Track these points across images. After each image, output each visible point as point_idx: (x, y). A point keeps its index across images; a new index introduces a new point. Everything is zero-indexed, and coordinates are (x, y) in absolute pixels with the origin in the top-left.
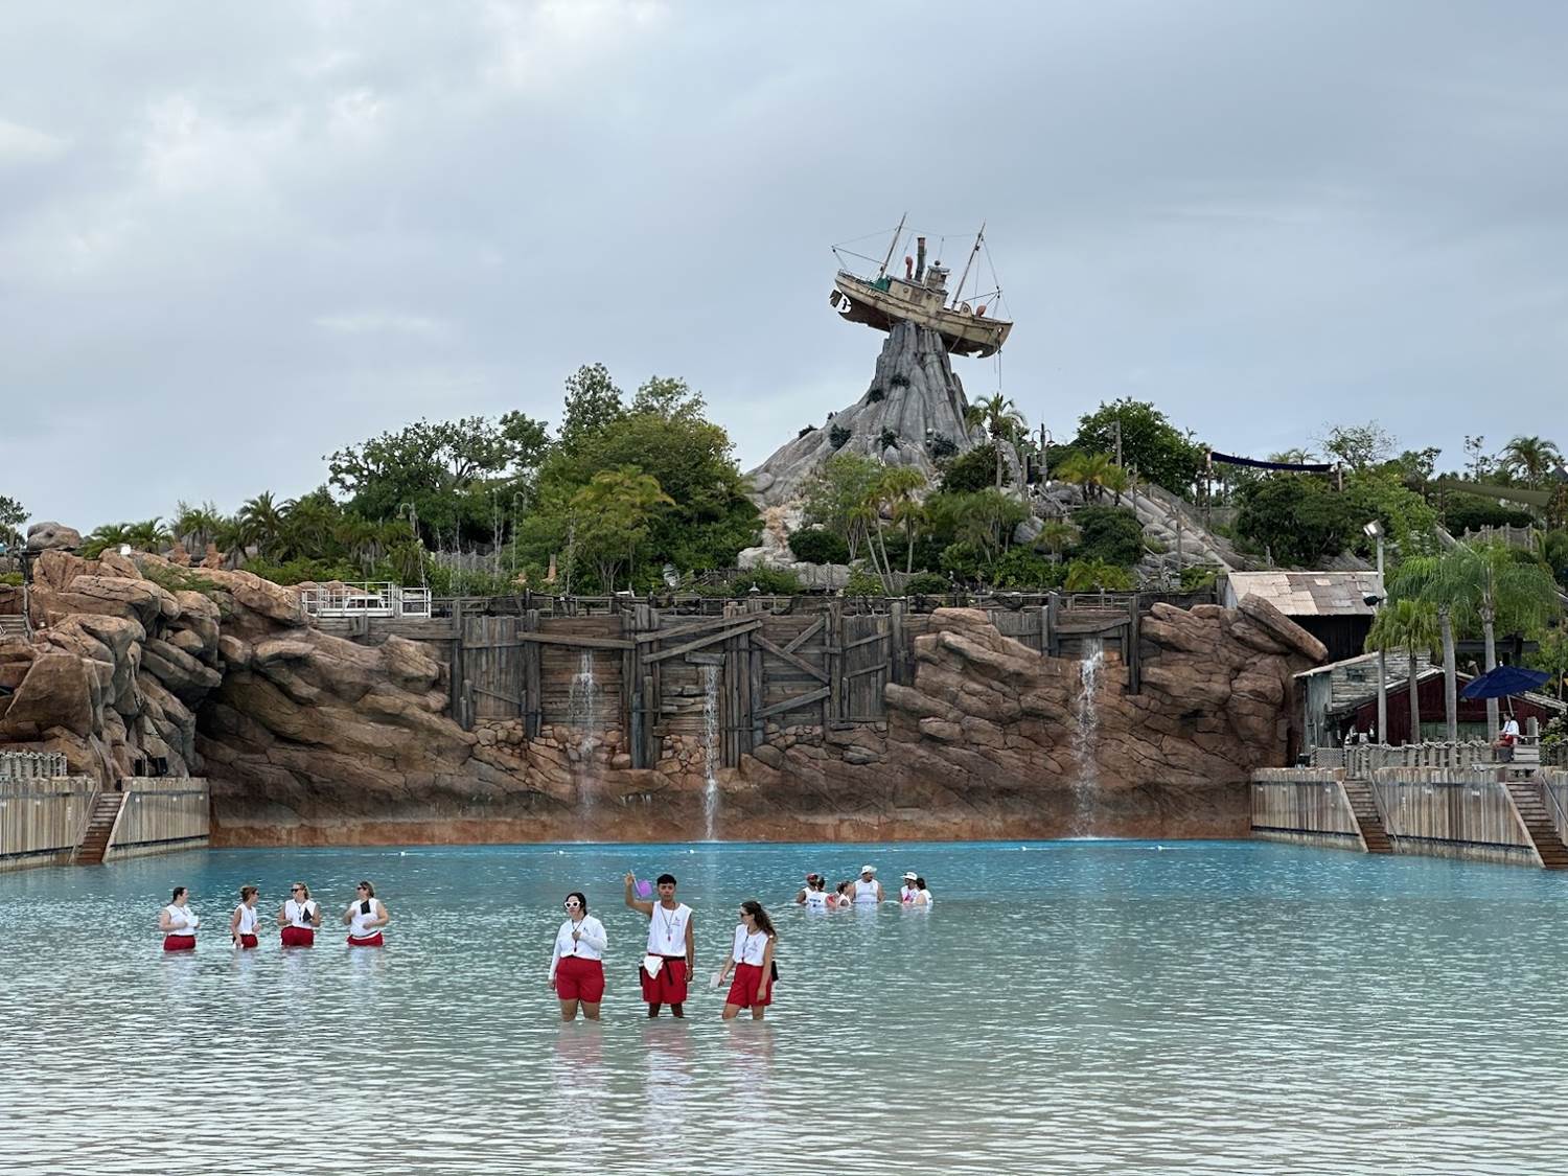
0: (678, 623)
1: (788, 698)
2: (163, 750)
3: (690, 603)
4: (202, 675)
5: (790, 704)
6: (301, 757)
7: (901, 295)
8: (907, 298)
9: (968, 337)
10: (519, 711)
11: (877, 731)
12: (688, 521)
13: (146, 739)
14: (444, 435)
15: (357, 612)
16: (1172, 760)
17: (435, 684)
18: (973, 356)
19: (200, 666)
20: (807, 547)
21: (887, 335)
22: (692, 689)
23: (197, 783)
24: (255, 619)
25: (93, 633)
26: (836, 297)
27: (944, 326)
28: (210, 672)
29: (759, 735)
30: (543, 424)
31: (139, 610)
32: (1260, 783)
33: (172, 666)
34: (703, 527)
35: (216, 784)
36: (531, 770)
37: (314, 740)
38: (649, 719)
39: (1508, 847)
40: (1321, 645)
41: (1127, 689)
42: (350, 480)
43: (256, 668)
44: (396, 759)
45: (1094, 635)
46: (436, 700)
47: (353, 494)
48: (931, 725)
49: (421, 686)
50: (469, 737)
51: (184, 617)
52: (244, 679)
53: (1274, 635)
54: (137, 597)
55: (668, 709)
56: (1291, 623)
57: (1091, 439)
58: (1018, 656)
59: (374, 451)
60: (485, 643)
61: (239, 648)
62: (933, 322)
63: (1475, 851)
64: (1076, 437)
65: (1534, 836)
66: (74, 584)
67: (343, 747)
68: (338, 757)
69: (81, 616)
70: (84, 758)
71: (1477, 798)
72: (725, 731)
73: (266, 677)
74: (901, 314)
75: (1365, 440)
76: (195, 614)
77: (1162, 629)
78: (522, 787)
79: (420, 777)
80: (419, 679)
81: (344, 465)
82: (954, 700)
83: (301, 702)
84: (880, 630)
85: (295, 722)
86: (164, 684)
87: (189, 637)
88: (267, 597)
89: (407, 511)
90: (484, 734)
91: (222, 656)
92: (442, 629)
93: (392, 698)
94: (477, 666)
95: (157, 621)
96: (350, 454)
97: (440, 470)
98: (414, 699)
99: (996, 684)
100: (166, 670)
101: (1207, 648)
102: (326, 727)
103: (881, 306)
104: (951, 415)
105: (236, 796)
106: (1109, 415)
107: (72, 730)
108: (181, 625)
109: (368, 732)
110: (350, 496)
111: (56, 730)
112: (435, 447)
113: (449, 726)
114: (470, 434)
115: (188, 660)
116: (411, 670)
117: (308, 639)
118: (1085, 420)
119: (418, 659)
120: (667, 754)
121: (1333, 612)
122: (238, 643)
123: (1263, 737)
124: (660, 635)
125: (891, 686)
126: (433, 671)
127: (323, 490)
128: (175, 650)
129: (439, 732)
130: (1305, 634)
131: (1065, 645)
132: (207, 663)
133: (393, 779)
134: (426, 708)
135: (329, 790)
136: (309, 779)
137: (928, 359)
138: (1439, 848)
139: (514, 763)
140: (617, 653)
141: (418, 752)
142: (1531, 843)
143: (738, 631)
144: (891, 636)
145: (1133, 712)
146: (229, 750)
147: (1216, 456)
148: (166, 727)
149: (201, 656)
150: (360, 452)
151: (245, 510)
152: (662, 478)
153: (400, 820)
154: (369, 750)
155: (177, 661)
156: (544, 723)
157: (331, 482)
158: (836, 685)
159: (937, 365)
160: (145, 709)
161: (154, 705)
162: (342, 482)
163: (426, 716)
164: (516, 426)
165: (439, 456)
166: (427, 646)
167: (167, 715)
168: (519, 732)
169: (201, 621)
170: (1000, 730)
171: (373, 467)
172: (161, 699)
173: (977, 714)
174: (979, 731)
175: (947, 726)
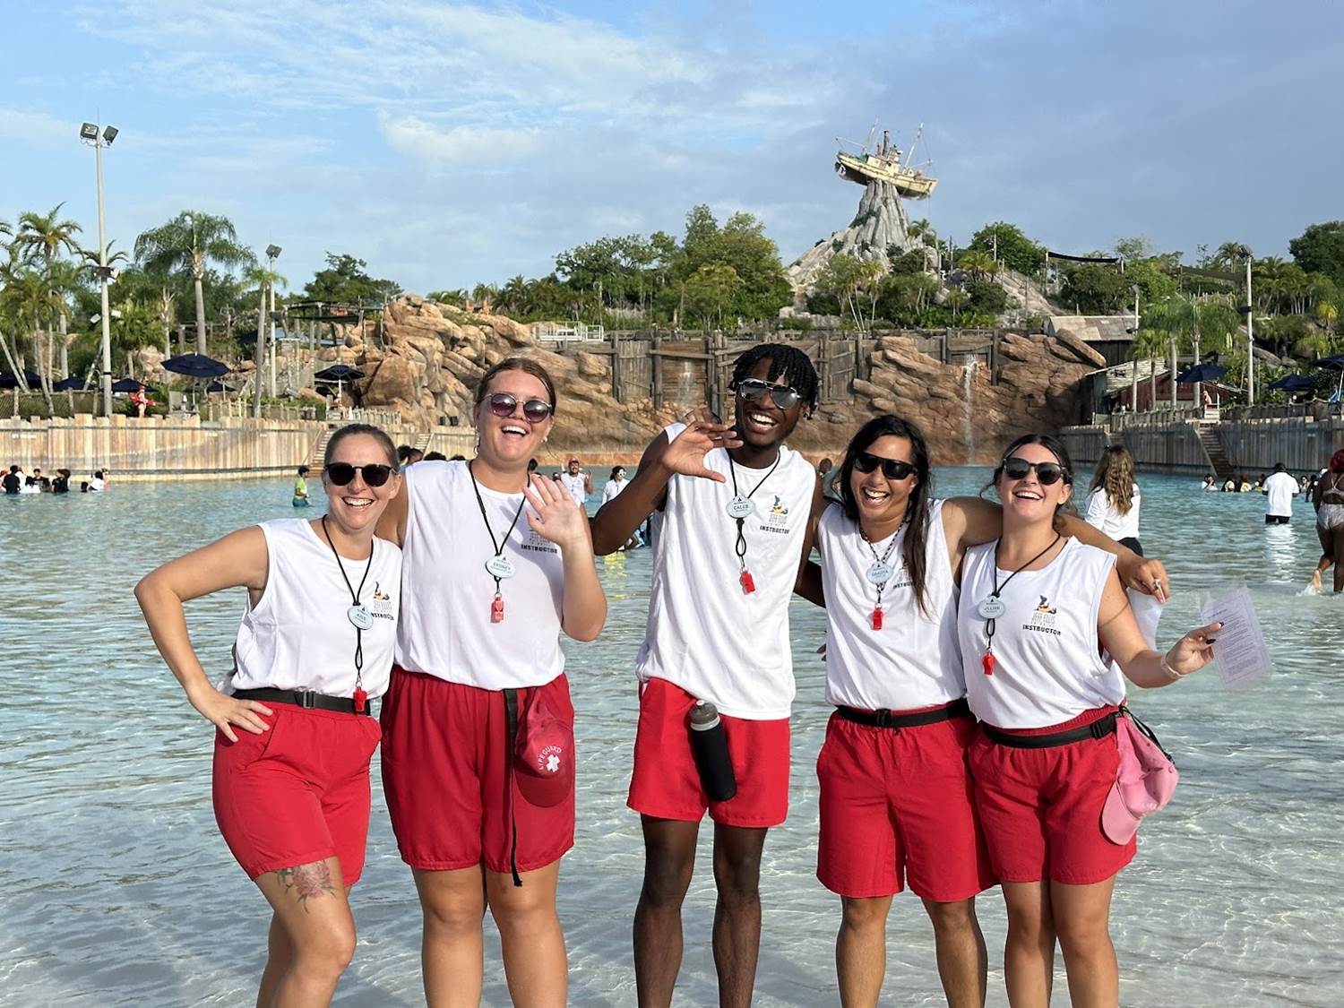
0: (738, 345)
2: (455, 412)
3: (746, 334)
7: (874, 165)
8: (878, 166)
9: (911, 188)
10: (652, 394)
11: (848, 405)
12: (751, 291)
13: (446, 406)
14: (618, 244)
15: (562, 338)
16: (1014, 422)
17: (604, 378)
18: (914, 199)
19: (475, 367)
20: (814, 305)
21: (866, 187)
24: (506, 342)
25: (415, 347)
26: (838, 166)
27: (899, 182)
30: (674, 238)
31: (443, 335)
32: (1064, 435)
33: (459, 366)
34: (761, 295)
36: (658, 426)
38: (722, 398)
39: (1197, 467)
40: (1102, 357)
41: (991, 382)
42: (567, 269)
44: (583, 419)
45: (971, 352)
46: (605, 387)
47: (569, 277)
48: (879, 402)
49: (596, 379)
50: (623, 408)
51: (466, 339)
53: (1072, 349)
54: (440, 328)
56: (1086, 345)
57: (981, 243)
58: (930, 364)
59: (579, 253)
60: (632, 355)
62: (892, 180)
63: (1179, 470)
64: (971, 244)
65: (1213, 460)
66: (406, 321)
69: (408, 338)
70: (412, 415)
71: (1182, 440)
74: (873, 175)
75: (1138, 245)
76: (472, 338)
77: (1012, 349)
79: (595, 428)
80: (594, 375)
81: (564, 261)
82: (892, 389)
84: (851, 349)
86: (456, 376)
87: (469, 351)
88: (512, 330)
89: (598, 286)
90: (632, 406)
92: (608, 347)
93: (582, 386)
94: (627, 368)
95: (452, 342)
96: (566, 255)
97: (617, 262)
98: (592, 386)
99: (915, 379)
100: (457, 368)
101: (1037, 360)
103: (862, 170)
104: (901, 233)
106: (989, 231)
107: (404, 400)
108: (465, 344)
109: (567, 404)
110: (567, 278)
111: (396, 400)
112: (613, 251)
113: (611, 401)
114: (632, 243)
115: (469, 363)
116: (591, 371)
117: (535, 353)
118: (976, 235)
119: (595, 364)
121: (1110, 339)
122: (496, 354)
123: (1067, 409)
124: (728, 352)
125: (856, 380)
126: (603, 372)
127: (553, 275)
128: (461, 358)
129: (607, 405)
130: (1093, 351)
131: (957, 357)
132: (479, 366)
133: (582, 430)
134: (599, 391)
137: (888, 201)
138: (1161, 468)
139: (647, 422)
140: (706, 361)
141: (595, 415)
142: (1211, 464)
144: (857, 353)
145: (993, 395)
147: (1051, 255)
148: (458, 400)
149: (475, 361)
150: (572, 254)
151: (509, 285)
152: (738, 267)
153: (586, 452)
155: (463, 364)
156: (665, 400)
157: (557, 270)
158: (826, 379)
159: (894, 204)
160: (445, 389)
161: (450, 387)
162: (563, 270)
163: (599, 396)
164: (659, 239)
165: (616, 256)
166: (600, 357)
167: (458, 393)
168: (651, 405)
169: (475, 342)
170: (917, 405)
171: (580, 262)
172: (453, 384)
173: (906, 396)
174: (905, 405)
175: (886, 402)
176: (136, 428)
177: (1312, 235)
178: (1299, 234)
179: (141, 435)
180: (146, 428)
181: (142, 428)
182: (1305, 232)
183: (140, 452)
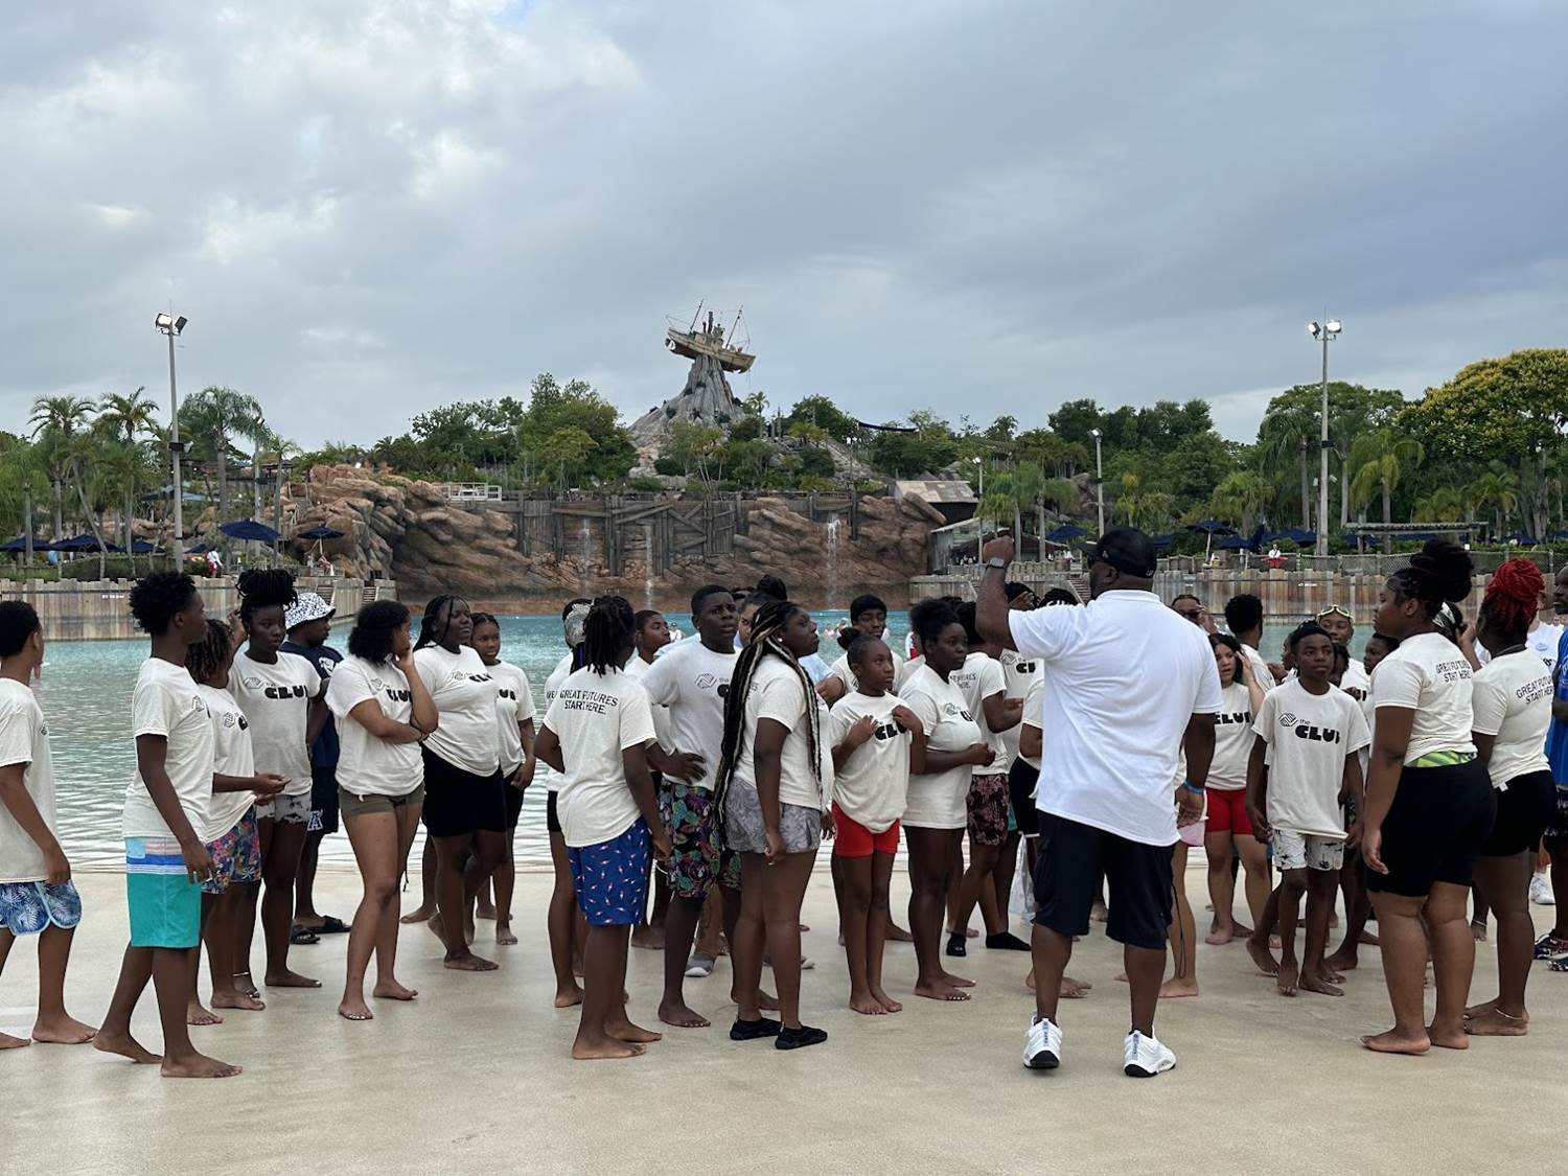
0: (631, 505)
1: (686, 541)
2: (379, 566)
3: (630, 495)
4: (396, 529)
5: (687, 544)
6: (442, 570)
7: (701, 341)
8: (704, 342)
9: (734, 362)
10: (552, 548)
11: (730, 557)
12: (601, 453)
13: (371, 561)
14: (475, 408)
15: (468, 498)
16: (873, 573)
17: (511, 535)
18: (736, 372)
19: (395, 524)
20: (663, 467)
21: (693, 361)
22: (639, 537)
23: (392, 583)
24: (420, 502)
25: (353, 507)
26: (668, 341)
27: (722, 358)
28: (399, 527)
29: (672, 560)
30: (521, 403)
31: (368, 495)
32: (916, 583)
33: (382, 524)
34: (610, 457)
35: (400, 584)
36: (560, 578)
37: (449, 562)
38: (618, 552)
40: (943, 516)
41: (850, 537)
42: (423, 430)
43: (420, 525)
44: (491, 572)
45: (834, 511)
46: (511, 542)
47: (425, 438)
48: (757, 555)
49: (505, 535)
50: (528, 561)
51: (389, 500)
52: (414, 531)
53: (921, 511)
54: (368, 489)
55: (627, 547)
56: (930, 507)
57: (799, 414)
58: (798, 521)
59: (436, 416)
60: (535, 514)
61: (412, 516)
62: (717, 355)
64: (791, 414)
66: (334, 482)
67: (465, 566)
68: (461, 570)
69: (348, 499)
70: (352, 570)
72: (655, 557)
73: (426, 531)
74: (701, 351)
75: (927, 417)
76: (394, 498)
77: (868, 509)
78: (556, 586)
79: (503, 580)
80: (502, 532)
81: (420, 423)
82: (767, 543)
83: (443, 543)
84: (731, 508)
85: (439, 553)
86: (378, 533)
87: (389, 509)
88: (424, 490)
89: (459, 447)
90: (535, 559)
91: (404, 519)
92: (511, 506)
93: (489, 541)
94: (531, 526)
95: (379, 501)
96: (423, 417)
97: (470, 426)
98: (500, 541)
99: (787, 535)
100: (379, 525)
101: (890, 518)
102: (456, 556)
103: (691, 346)
104: (727, 402)
105: (410, 590)
106: (807, 403)
107: (347, 556)
108: (386, 503)
109: (477, 558)
110: (423, 439)
111: (339, 556)
112: (468, 414)
113: (517, 555)
114: (487, 408)
115: (390, 521)
116: (499, 527)
117: (446, 511)
118: (795, 406)
119: (502, 522)
120: (627, 569)
121: (949, 501)
122: (412, 513)
123: (917, 561)
124: (623, 510)
125: (736, 536)
126: (510, 528)
127: (407, 435)
128: (384, 517)
129: (514, 559)
130: (934, 510)
131: (821, 516)
132: (398, 524)
133: (490, 582)
134: (507, 546)
135: (459, 587)
136: (448, 582)
137: (715, 374)
139: (551, 574)
140: (603, 519)
141: (502, 568)
143: (661, 509)
144: (736, 511)
145: (854, 549)
146: (406, 567)
147: (861, 424)
148: (381, 555)
149: (394, 519)
150: (429, 417)
152: (589, 431)
153: (494, 602)
154: (478, 567)
155: (385, 522)
156: (566, 554)
157: (414, 431)
158: (710, 536)
159: (719, 377)
160: (372, 546)
161: (375, 544)
162: (420, 431)
163: (507, 550)
164: (507, 404)
165: (474, 418)
166: (506, 515)
167: (381, 548)
168: (553, 558)
169: (396, 502)
170: (789, 557)
171: (435, 424)
172: (379, 542)
173: (778, 550)
174: (779, 558)
175: (764, 555)
176: (210, 588)
177: (1066, 410)
178: (1056, 410)
179: (214, 594)
180: (219, 588)
181: (215, 588)
182: (1060, 408)
183: (213, 609)
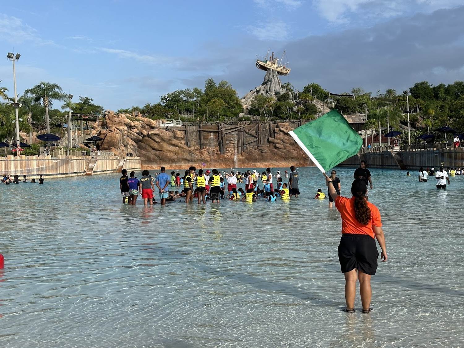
0: (229, 127)
1: (250, 140)
2: (131, 151)
3: (231, 123)
4: (138, 137)
5: (250, 142)
6: (157, 152)
7: (269, 64)
8: (270, 64)
9: (282, 72)
10: (200, 144)
11: (268, 146)
12: (229, 108)
14: (182, 92)
15: (168, 125)
17: (183, 139)
18: (283, 75)
20: (251, 112)
21: (266, 72)
22: (232, 139)
23: (138, 158)
24: (148, 127)
25: (118, 129)
26: (257, 64)
27: (277, 70)
28: (140, 137)
29: (245, 148)
30: (201, 90)
31: (127, 125)
34: (232, 109)
35: (142, 158)
36: (202, 155)
37: (160, 150)
38: (224, 145)
39: (393, 166)
42: (165, 101)
43: (148, 135)
44: (176, 153)
46: (183, 142)
47: (165, 104)
48: (278, 145)
49: (180, 139)
50: (190, 149)
51: (135, 126)
52: (146, 138)
54: (126, 122)
55: (227, 143)
57: (307, 90)
59: (169, 95)
60: (192, 131)
61: (145, 133)
62: (275, 69)
63: (386, 167)
64: (303, 91)
65: (399, 163)
66: (114, 120)
67: (166, 151)
68: (164, 153)
69: (116, 126)
70: (117, 153)
71: (387, 157)
72: (238, 147)
73: (151, 138)
74: (269, 68)
75: (359, 90)
76: (137, 126)
78: (200, 158)
79: (180, 156)
81: (163, 98)
82: (282, 141)
83: (157, 142)
84: (268, 127)
85: (156, 146)
86: (131, 139)
87: (136, 130)
88: (150, 123)
89: (176, 107)
90: (193, 148)
91: (142, 134)
92: (184, 128)
93: (175, 142)
94: (191, 135)
95: (130, 127)
96: (164, 96)
97: (181, 98)
98: (179, 142)
99: (290, 138)
100: (132, 136)
102: (162, 147)
103: (265, 66)
104: (279, 87)
105: (146, 160)
106: (309, 86)
107: (114, 147)
108: (134, 128)
109: (171, 148)
111: (112, 148)
112: (180, 94)
113: (185, 147)
114: (187, 92)
115: (136, 134)
116: (178, 136)
117: (159, 130)
118: (305, 87)
119: (180, 134)
120: (228, 151)
121: (356, 123)
122: (145, 131)
124: (226, 129)
125: (270, 138)
126: (182, 136)
127: (159, 103)
128: (133, 133)
129: (184, 148)
132: (139, 135)
133: (175, 157)
134: (181, 143)
135: (163, 159)
136: (159, 157)
137: (274, 76)
138: (379, 167)
139: (198, 154)
140: (218, 132)
141: (180, 152)
142: (398, 165)
143: (241, 128)
144: (270, 129)
146: (144, 152)
147: (330, 94)
148: (132, 147)
149: (138, 134)
150: (166, 96)
151: (145, 107)
152: (224, 100)
153: (177, 165)
154: (171, 151)
155: (134, 135)
156: (204, 146)
157: (161, 101)
158: (260, 138)
159: (276, 77)
160: (128, 144)
161: (130, 143)
162: (163, 101)
163: (181, 145)
164: (196, 90)
165: (182, 96)
166: (181, 131)
167: (132, 145)
168: (199, 148)
169: (138, 127)
170: (291, 146)
171: (169, 98)
172: (131, 142)
173: (287, 143)
174: (287, 146)
175: (281, 145)
176: (29, 160)
177: (416, 86)
178: (412, 86)
179: (31, 162)
180: (33, 160)
181: (31, 160)
182: (414, 85)
183: (30, 168)
